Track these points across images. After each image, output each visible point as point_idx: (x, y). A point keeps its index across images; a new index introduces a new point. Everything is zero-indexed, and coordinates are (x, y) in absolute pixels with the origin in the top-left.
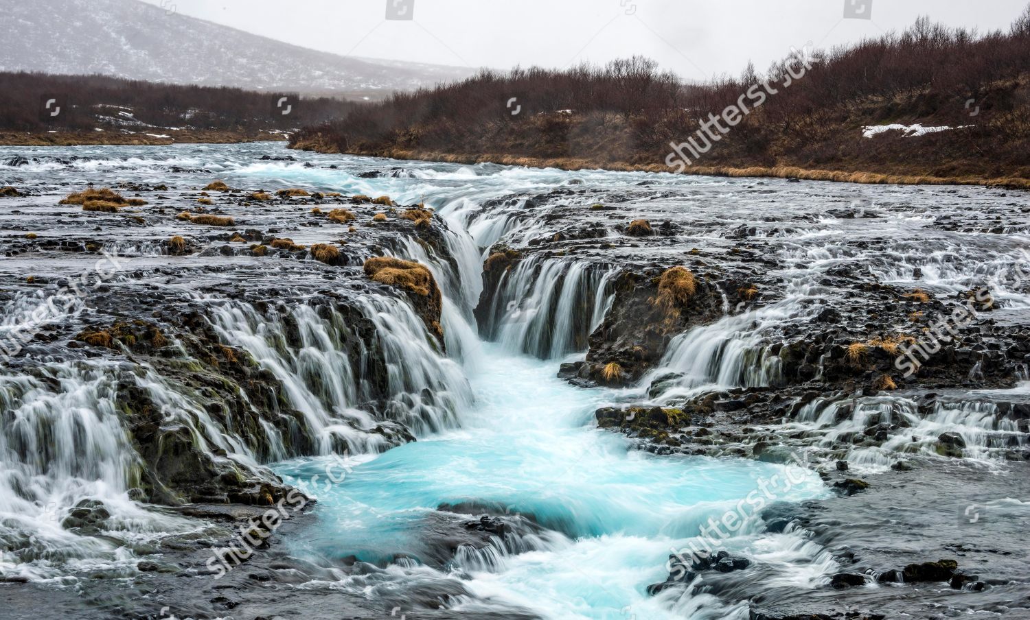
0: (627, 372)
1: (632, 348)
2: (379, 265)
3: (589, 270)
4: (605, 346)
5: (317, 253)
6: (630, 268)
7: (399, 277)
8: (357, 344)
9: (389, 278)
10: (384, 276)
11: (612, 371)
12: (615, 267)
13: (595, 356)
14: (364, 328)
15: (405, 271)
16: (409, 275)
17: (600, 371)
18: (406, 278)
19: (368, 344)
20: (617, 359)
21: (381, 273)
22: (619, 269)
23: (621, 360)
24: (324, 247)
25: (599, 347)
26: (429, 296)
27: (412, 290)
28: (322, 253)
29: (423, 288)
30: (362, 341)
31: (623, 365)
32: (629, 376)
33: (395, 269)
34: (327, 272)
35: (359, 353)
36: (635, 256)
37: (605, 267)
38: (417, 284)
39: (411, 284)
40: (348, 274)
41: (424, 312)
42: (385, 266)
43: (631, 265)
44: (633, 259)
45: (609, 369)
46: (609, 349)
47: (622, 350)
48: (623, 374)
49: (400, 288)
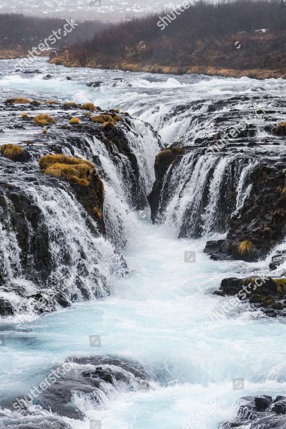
0: (258, 248)
1: (263, 229)
2: (51, 161)
3: (233, 164)
4: (242, 227)
5: (5, 152)
6: (265, 163)
7: (65, 171)
8: (25, 226)
9: (58, 172)
10: (53, 171)
11: (245, 247)
12: (254, 162)
13: (234, 235)
14: (31, 213)
15: (72, 166)
16: (74, 170)
17: (236, 247)
18: (72, 172)
19: (35, 226)
20: (250, 238)
21: (51, 169)
22: (257, 163)
23: (253, 238)
24: (10, 146)
25: (237, 228)
26: (90, 186)
27: (76, 182)
28: (9, 151)
29: (85, 180)
30: (29, 223)
31: (254, 242)
32: (259, 251)
33: (64, 165)
34: (8, 167)
35: (26, 234)
36: (271, 152)
37: (246, 161)
38: (81, 176)
39: (75, 177)
40: (25, 169)
41: (85, 200)
42: (55, 162)
43: (266, 160)
44: (269, 155)
45: (243, 246)
46: (245, 229)
47: (254, 230)
48: (255, 250)
49: (66, 180)
